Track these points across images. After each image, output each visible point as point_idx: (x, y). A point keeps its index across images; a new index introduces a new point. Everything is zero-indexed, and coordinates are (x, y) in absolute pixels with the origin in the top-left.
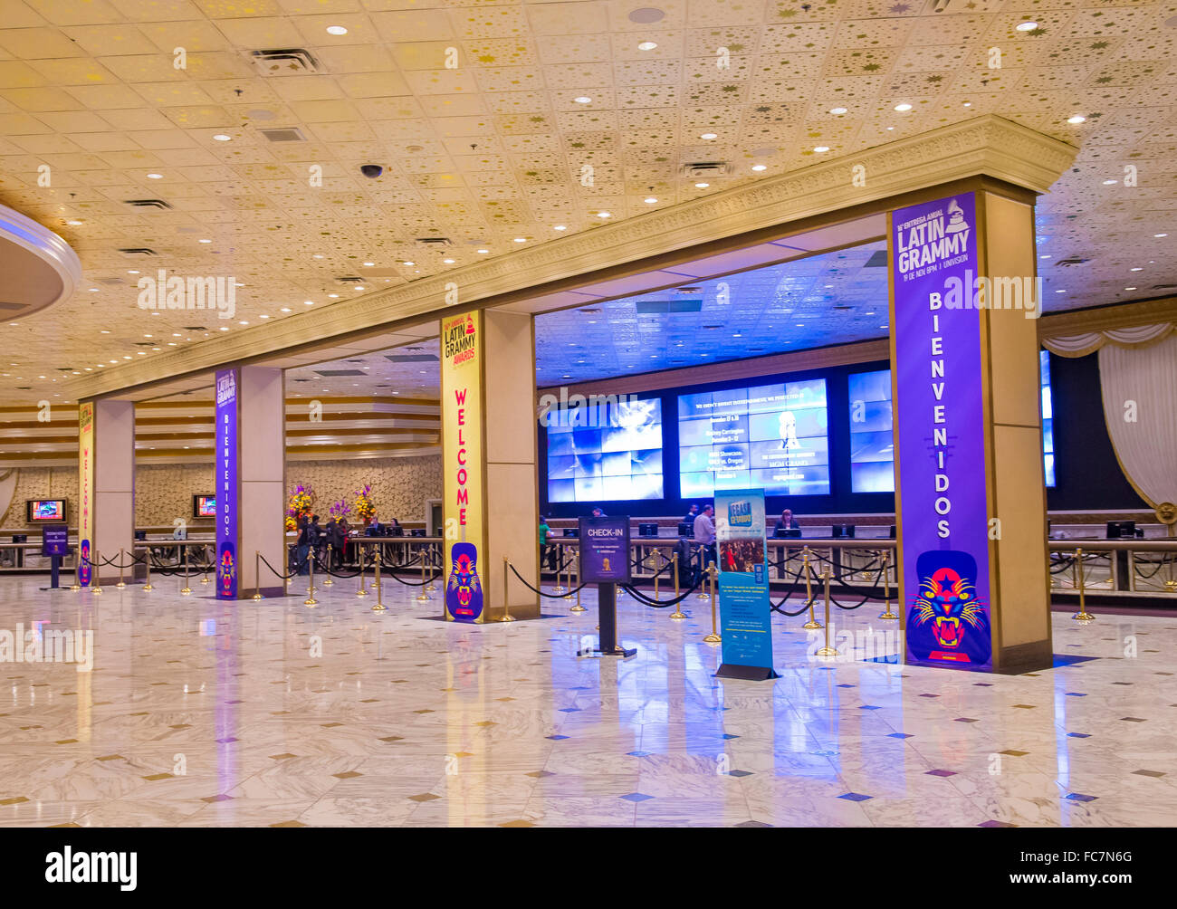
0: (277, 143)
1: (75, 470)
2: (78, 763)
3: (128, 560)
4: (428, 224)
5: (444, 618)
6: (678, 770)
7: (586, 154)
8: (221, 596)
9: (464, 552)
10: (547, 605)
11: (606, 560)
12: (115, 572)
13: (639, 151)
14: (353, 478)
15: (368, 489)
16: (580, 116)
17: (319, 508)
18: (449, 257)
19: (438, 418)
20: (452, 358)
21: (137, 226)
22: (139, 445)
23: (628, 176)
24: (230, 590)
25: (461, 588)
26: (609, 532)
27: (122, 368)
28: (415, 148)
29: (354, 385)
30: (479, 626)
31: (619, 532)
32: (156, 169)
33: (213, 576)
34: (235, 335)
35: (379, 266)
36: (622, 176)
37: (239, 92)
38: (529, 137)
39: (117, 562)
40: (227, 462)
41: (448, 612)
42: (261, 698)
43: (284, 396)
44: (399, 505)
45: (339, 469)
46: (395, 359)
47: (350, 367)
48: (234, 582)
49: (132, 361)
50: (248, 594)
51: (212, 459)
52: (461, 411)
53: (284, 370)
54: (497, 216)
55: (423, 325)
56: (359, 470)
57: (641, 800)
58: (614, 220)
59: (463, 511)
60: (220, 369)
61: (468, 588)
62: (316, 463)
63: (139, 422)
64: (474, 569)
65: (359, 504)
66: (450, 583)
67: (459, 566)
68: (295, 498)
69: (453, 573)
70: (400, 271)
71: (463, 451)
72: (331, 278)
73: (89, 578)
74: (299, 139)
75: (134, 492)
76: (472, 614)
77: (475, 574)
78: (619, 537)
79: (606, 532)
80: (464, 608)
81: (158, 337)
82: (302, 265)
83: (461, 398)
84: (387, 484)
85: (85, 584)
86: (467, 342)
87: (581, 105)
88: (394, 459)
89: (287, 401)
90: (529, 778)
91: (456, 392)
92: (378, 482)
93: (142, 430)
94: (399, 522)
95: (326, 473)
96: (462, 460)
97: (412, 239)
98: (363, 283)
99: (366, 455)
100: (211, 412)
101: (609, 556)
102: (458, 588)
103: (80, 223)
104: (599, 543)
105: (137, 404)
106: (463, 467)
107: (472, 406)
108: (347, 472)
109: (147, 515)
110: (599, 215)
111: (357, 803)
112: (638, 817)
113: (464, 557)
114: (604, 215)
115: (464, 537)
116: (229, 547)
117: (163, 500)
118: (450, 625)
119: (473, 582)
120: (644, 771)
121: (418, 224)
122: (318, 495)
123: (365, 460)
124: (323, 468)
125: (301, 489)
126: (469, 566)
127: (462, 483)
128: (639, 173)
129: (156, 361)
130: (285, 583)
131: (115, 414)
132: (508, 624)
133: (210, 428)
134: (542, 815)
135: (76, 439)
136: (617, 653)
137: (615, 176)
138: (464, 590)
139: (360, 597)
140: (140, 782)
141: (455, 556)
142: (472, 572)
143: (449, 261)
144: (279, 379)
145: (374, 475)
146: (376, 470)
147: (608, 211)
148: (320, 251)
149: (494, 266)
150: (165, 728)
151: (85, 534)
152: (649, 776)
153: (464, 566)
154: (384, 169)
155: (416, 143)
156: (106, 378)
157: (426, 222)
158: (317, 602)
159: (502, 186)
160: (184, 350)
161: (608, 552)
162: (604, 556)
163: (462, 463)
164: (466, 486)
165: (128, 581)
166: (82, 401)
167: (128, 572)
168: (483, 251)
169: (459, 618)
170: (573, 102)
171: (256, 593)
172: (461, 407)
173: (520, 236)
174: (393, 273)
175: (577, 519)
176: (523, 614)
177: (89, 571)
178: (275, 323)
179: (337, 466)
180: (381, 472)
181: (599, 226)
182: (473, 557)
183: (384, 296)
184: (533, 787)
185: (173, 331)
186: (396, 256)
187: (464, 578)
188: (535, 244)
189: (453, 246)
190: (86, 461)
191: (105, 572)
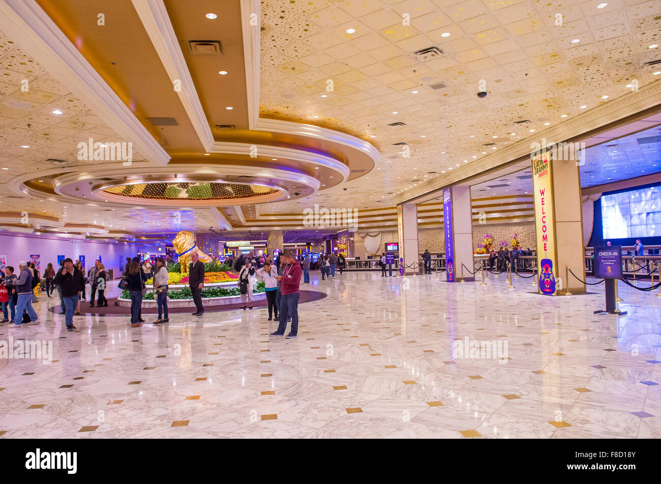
0: (438, 90)
1: (397, 231)
2: (352, 346)
3: (417, 265)
4: (517, 115)
5: (539, 293)
6: (615, 378)
7: (585, 68)
8: (448, 281)
9: (547, 263)
10: (589, 289)
11: (609, 267)
12: (412, 271)
13: (614, 61)
14: (510, 231)
15: (516, 236)
16: (576, 49)
17: (496, 244)
18: (531, 129)
19: (533, 203)
20: (538, 175)
21: (397, 134)
22: (420, 221)
23: (613, 75)
24: (452, 279)
25: (546, 279)
26: (610, 254)
27: (410, 191)
28: (499, 81)
29: (506, 191)
30: (554, 297)
31: (615, 254)
32: (394, 110)
33: (445, 272)
34: (448, 174)
35: (500, 137)
36: (609, 75)
37: (415, 71)
38: (553, 65)
39: (412, 267)
40: (448, 226)
41: (540, 291)
42: (437, 325)
43: (471, 199)
44: (532, 242)
45: (504, 227)
46: (521, 178)
47: (502, 183)
48: (453, 275)
49: (412, 188)
50: (459, 280)
51: (442, 226)
52: (543, 199)
53: (470, 186)
54: (549, 106)
55: (524, 161)
56: (513, 227)
57: (584, 392)
58: (611, 99)
59: (545, 244)
60: (444, 188)
61: (549, 279)
62: (494, 225)
63: (419, 212)
64: (551, 271)
65: (513, 242)
66: (541, 277)
67: (544, 269)
68: (485, 240)
69: (542, 273)
70: (511, 138)
71: (544, 217)
72: (481, 145)
73: (403, 272)
74: (446, 86)
75: (418, 239)
76: (551, 291)
77: (552, 273)
78: (616, 256)
79: (608, 254)
80: (547, 288)
81: (419, 178)
82: (466, 141)
83: (542, 193)
84: (525, 233)
85: (402, 275)
86: (544, 167)
87: (575, 44)
88: (528, 222)
89: (472, 200)
90: (532, 373)
91: (540, 190)
92: (522, 232)
93: (420, 215)
94: (530, 249)
95: (499, 229)
96: (544, 221)
97: (512, 123)
98: (495, 145)
99: (516, 220)
100: (441, 207)
101: (610, 265)
102: (544, 279)
103: (374, 136)
104: (605, 259)
105: (417, 205)
106: (544, 224)
107: (548, 196)
108: (508, 228)
109: (440, 248)
110: (603, 98)
111: (445, 376)
112: (577, 401)
113: (547, 265)
114: (605, 97)
115: (546, 257)
116: (451, 261)
117: (433, 242)
118: (541, 297)
119: (551, 277)
120: (595, 376)
121: (511, 116)
122: (495, 238)
123: (516, 223)
124: (498, 227)
125: (487, 236)
126: (549, 269)
127: (544, 232)
128: (618, 73)
129: (421, 187)
130: (474, 275)
131: (410, 209)
132: (568, 296)
133: (442, 213)
134: (527, 393)
135: (397, 220)
136: (615, 313)
137: (605, 76)
138: (547, 281)
139: (507, 282)
140: (368, 355)
141: (542, 265)
142: (550, 272)
143: (532, 131)
144: (469, 190)
145: (520, 229)
146: (521, 227)
147: (606, 95)
148: (472, 134)
149: (554, 130)
150: (392, 334)
151: (401, 256)
152: (596, 379)
153: (547, 269)
154: (488, 93)
155: (499, 78)
156: (405, 195)
157: (515, 114)
158: (486, 284)
159: (547, 91)
160: (430, 182)
161: (610, 263)
162: (608, 265)
163: (544, 222)
164: (546, 232)
165: (417, 274)
166: (398, 205)
167: (417, 270)
168: (547, 124)
169: (545, 293)
170: (570, 43)
171: (462, 280)
172: (543, 197)
173: (563, 114)
174: (508, 140)
175: (593, 248)
176: (575, 292)
177: (403, 270)
178: (463, 167)
179: (504, 226)
180: (523, 228)
181: (604, 103)
182: (551, 266)
183: (506, 150)
184: (531, 378)
185: (424, 175)
186: (507, 132)
187: (547, 275)
188: (572, 117)
189: (531, 123)
190: (400, 227)
191: (407, 270)
